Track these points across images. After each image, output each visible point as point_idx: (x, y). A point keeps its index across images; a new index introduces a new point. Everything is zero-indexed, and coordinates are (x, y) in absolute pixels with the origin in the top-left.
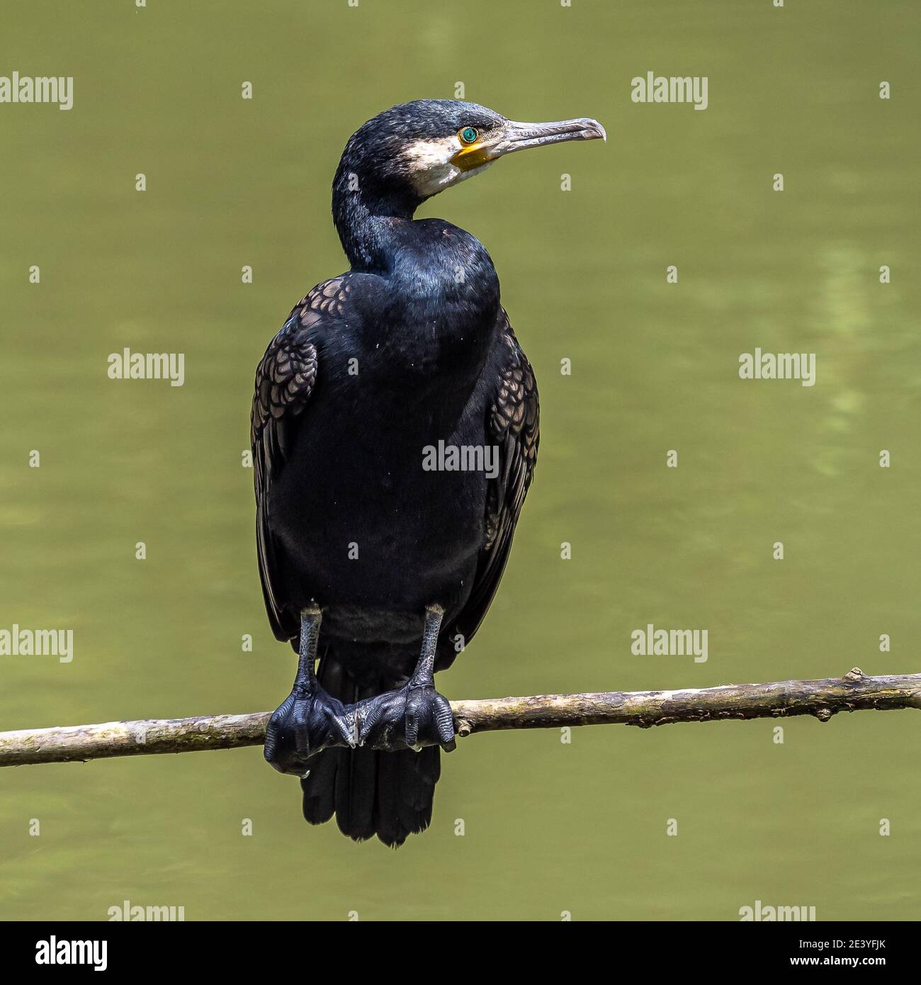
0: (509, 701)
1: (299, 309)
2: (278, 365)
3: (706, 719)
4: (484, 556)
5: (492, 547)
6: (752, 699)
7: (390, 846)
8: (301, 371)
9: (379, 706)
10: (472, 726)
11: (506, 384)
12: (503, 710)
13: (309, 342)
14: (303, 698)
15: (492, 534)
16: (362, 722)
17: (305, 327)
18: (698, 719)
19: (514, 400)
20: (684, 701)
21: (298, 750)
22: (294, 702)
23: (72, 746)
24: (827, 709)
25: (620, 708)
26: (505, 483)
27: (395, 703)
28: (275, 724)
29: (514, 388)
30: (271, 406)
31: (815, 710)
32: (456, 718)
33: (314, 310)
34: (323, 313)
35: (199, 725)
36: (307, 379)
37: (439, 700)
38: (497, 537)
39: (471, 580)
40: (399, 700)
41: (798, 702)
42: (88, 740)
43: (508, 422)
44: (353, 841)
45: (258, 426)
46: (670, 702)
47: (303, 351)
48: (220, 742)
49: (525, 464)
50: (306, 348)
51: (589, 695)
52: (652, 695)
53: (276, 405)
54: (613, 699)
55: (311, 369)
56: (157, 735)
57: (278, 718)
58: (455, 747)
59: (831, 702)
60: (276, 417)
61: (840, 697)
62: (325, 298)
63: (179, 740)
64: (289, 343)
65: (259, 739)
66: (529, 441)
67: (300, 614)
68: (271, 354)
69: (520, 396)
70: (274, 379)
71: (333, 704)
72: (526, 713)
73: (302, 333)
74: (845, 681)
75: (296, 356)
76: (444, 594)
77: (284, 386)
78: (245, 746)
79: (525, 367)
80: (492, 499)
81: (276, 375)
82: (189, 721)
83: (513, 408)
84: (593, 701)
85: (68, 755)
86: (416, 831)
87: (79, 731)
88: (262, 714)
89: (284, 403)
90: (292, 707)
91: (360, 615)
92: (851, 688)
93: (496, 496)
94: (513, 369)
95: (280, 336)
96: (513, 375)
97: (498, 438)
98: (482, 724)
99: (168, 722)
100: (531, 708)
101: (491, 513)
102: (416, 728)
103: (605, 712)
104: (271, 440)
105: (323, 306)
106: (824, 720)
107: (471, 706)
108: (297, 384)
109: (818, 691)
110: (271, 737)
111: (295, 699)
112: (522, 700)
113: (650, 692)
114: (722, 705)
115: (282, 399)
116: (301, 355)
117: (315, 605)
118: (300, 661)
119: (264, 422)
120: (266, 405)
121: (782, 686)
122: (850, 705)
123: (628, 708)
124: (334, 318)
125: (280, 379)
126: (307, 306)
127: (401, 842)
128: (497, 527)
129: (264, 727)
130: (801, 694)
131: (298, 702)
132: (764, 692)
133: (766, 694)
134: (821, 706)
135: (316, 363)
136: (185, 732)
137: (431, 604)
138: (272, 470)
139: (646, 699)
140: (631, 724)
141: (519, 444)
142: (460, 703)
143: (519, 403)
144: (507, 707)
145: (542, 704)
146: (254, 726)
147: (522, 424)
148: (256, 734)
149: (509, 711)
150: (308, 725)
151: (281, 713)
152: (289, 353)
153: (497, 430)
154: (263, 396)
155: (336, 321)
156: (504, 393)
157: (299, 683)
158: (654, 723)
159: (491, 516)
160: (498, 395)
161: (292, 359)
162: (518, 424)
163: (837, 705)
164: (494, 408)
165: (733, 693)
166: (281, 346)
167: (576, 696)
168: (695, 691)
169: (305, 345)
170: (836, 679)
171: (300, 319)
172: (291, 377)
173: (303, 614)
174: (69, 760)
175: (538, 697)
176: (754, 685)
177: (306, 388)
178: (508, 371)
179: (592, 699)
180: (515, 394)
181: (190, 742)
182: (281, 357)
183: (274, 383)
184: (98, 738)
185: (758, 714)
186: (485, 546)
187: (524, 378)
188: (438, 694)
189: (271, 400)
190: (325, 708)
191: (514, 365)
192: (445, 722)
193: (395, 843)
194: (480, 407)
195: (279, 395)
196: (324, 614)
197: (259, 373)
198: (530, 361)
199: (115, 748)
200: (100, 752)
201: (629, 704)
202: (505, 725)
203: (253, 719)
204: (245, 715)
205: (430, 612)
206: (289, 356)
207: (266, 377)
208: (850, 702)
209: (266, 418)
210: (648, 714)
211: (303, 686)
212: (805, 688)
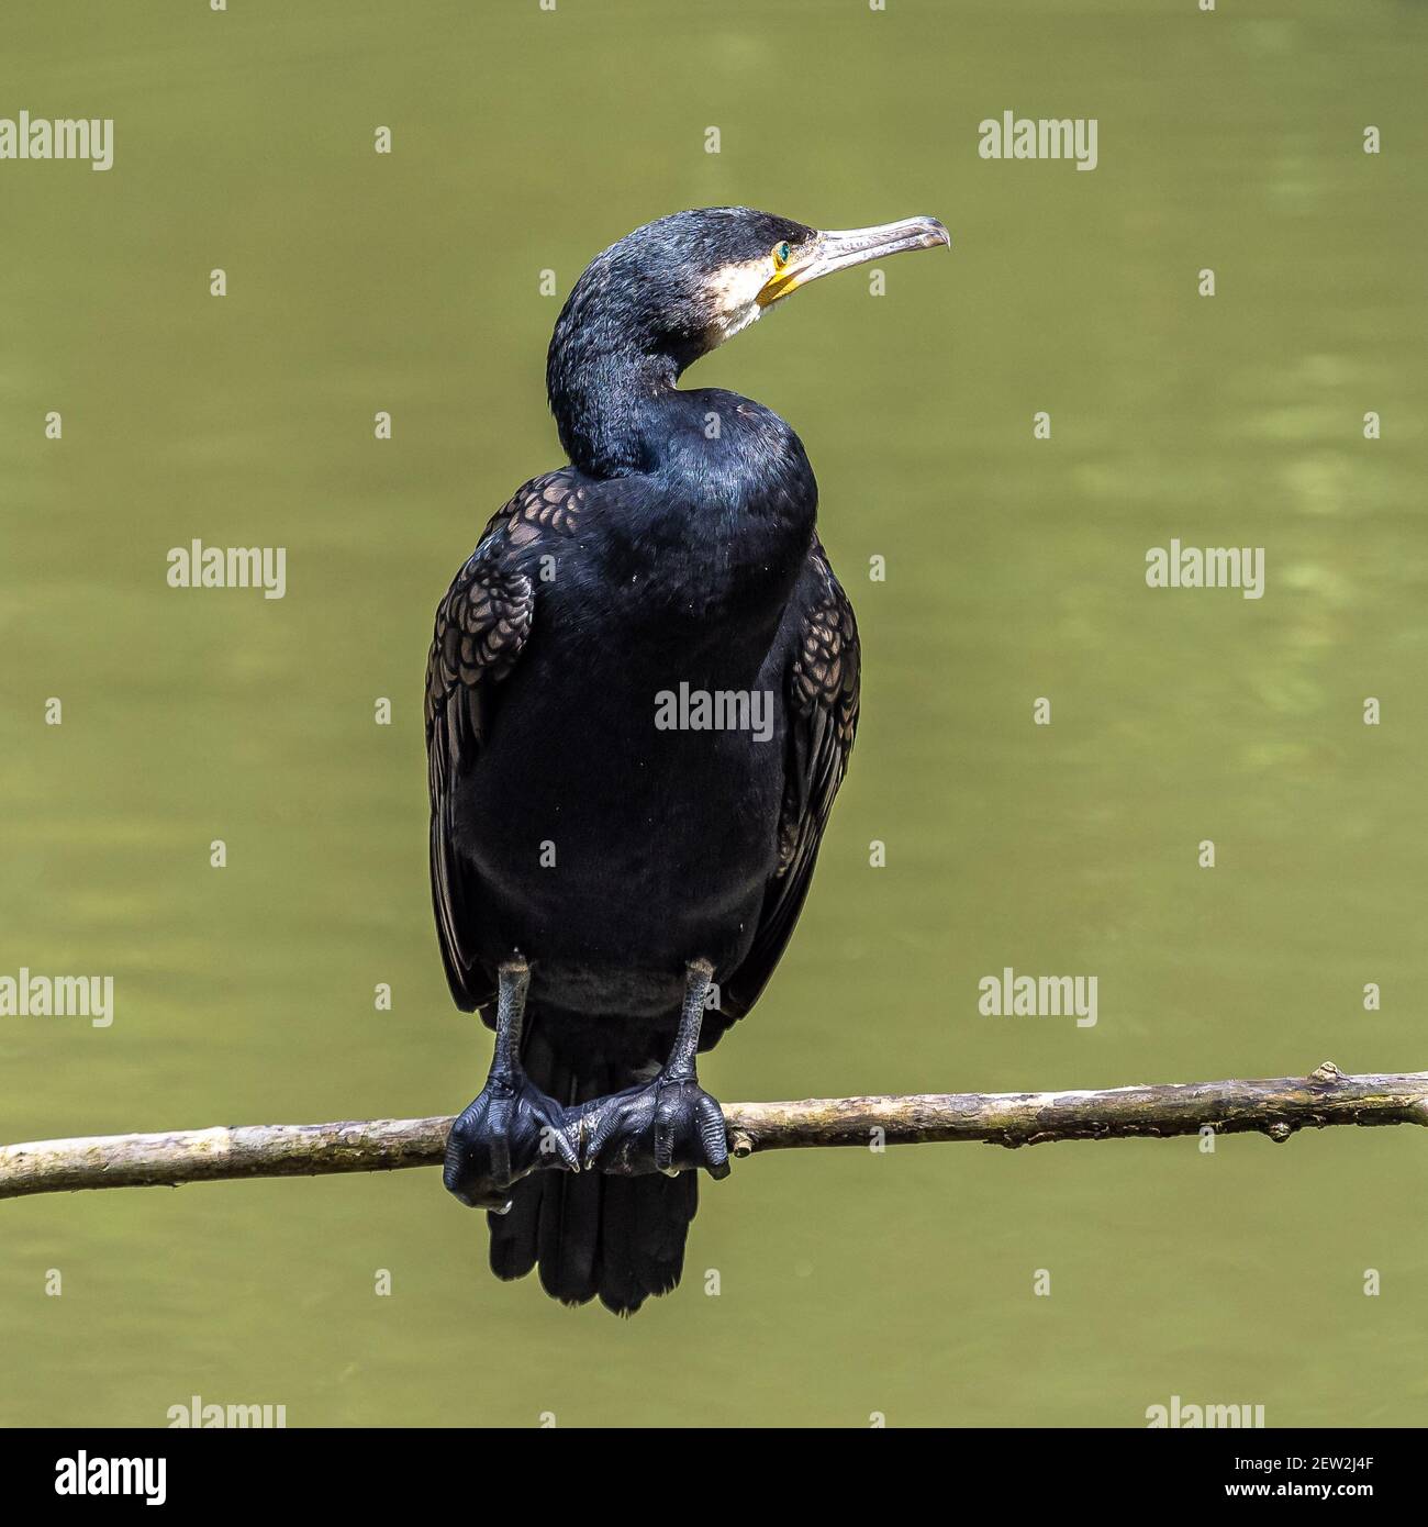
0: (810, 1105)
1: (504, 520)
2: (471, 606)
3: (1104, 1136)
4: (775, 885)
5: (787, 873)
6: (1172, 1107)
7: (617, 1314)
8: (507, 616)
9: (616, 1110)
10: (754, 1141)
11: (816, 631)
12: (801, 1118)
13: (520, 572)
14: (502, 1097)
15: (789, 854)
16: (590, 1134)
17: (516, 547)
18: (1091, 1136)
19: (827, 656)
20: (1071, 1109)
21: (495, 1174)
22: (489, 1103)
23: (156, 1162)
24: (1284, 1123)
25: (976, 1118)
26: (810, 778)
27: (640, 1107)
28: (460, 1135)
29: (827, 637)
30: (461, 666)
31: (1267, 1125)
32: (730, 1130)
33: (529, 522)
34: (545, 527)
35: (347, 1134)
36: (517, 628)
37: (706, 1102)
38: (794, 859)
39: (755, 920)
40: (645, 1102)
41: (1241, 1112)
42: (180, 1154)
43: (817, 689)
44: (563, 1306)
45: (439, 696)
46: (1049, 1109)
47: (512, 586)
48: (378, 1159)
49: (839, 749)
50: (515, 580)
51: (929, 1098)
52: (1023, 1098)
53: (469, 666)
54: (965, 1105)
55: (523, 614)
56: (284, 1147)
57: (465, 1126)
58: (729, 1172)
59: (1289, 1112)
60: (469, 683)
61: (1304, 1106)
62: (546, 504)
63: (316, 1156)
64: (491, 572)
65: (435, 1157)
66: (846, 715)
67: (498, 972)
68: (460, 589)
69: (835, 649)
70: (466, 626)
71: (548, 1107)
72: (835, 1123)
73: (511, 555)
74: (1311, 1082)
75: (499, 593)
76: (715, 943)
77: (481, 637)
78: (414, 1166)
79: (842, 605)
80: (790, 801)
81: (470, 622)
82: (331, 1127)
83: (826, 666)
84: (935, 1106)
85: (151, 1176)
86: (659, 1292)
87: (167, 1141)
88: (441, 1119)
89: (482, 663)
90: (486, 1109)
91: (585, 976)
92: (1320, 1092)
93: (797, 798)
94: (827, 608)
95: (475, 562)
96: (825, 618)
97: (802, 711)
98: (770, 1138)
99: (301, 1130)
100: (843, 1116)
101: (788, 823)
102: (670, 1143)
103: (953, 1123)
104: (461, 716)
105: (543, 516)
106: (1280, 1140)
107: (753, 1112)
108: (502, 635)
109: (1271, 1096)
110: (453, 1155)
111: (490, 1098)
112: (829, 1103)
113: (1019, 1095)
114: (1128, 1115)
115: (478, 655)
116: (507, 591)
117: (520, 957)
118: (497, 1041)
119: (449, 690)
120: (453, 664)
121: (1218, 1088)
122: (1319, 1118)
123: (987, 1117)
124: (561, 535)
125: (475, 627)
126: (517, 514)
127: (634, 1307)
128: (795, 844)
129: (444, 1139)
130: (1247, 1101)
131: (494, 1102)
132: (1190, 1097)
133: (1193, 1100)
134: (1276, 1119)
135: (531, 603)
136: (325, 1145)
137: (694, 957)
138: (460, 764)
139: (1014, 1105)
140: (991, 1141)
141: (832, 719)
142: (737, 1107)
143: (833, 658)
144: (807, 1114)
145: (860, 1110)
146: (428, 1137)
147: (837, 690)
148: (432, 1149)
149: (809, 1120)
150: (511, 1135)
151: (469, 1119)
152: (488, 588)
153: (800, 700)
154: (448, 652)
155: (563, 540)
156: (812, 645)
157: (496, 1073)
158: (1027, 1141)
159: (788, 828)
160: (802, 647)
161: (493, 598)
162: (831, 690)
163: (1299, 1117)
164: (798, 667)
165: (1145, 1098)
166: (476, 578)
167: (911, 1098)
168: (1088, 1095)
169: (513, 577)
170: (1297, 1079)
171: (507, 534)
172: (491, 625)
173: (503, 970)
174: (152, 1184)
175: (852, 1099)
176: (1176, 1086)
177: (515, 641)
178: (818, 611)
179: (934, 1105)
180: (828, 646)
181: (333, 1160)
182: (476, 594)
183: (466, 632)
184: (195, 1152)
185: (1181, 1128)
186: (778, 872)
187: (841, 622)
188: (704, 1093)
189: (462, 661)
190: (535, 1111)
191: (827, 602)
192: (714, 1136)
193: (626, 1310)
194: (778, 665)
195: (473, 651)
196: (533, 972)
197: (441, 617)
198: (850, 597)
199: (221, 1166)
200: (197, 1172)
201: (989, 1112)
202: (802, 1140)
203: (427, 1126)
204: (415, 1121)
205: (693, 970)
206: (489, 593)
207: (454, 623)
208: (1318, 1113)
209: (453, 684)
210: (1018, 1127)
211: (501, 1078)
212: (1252, 1092)
